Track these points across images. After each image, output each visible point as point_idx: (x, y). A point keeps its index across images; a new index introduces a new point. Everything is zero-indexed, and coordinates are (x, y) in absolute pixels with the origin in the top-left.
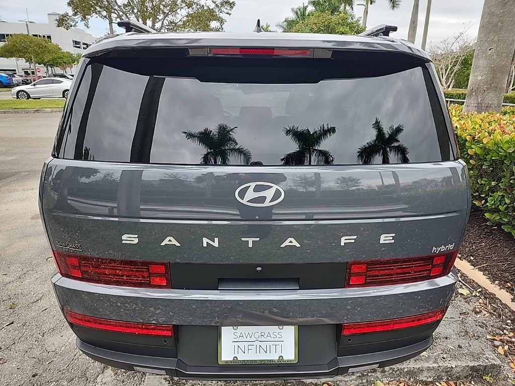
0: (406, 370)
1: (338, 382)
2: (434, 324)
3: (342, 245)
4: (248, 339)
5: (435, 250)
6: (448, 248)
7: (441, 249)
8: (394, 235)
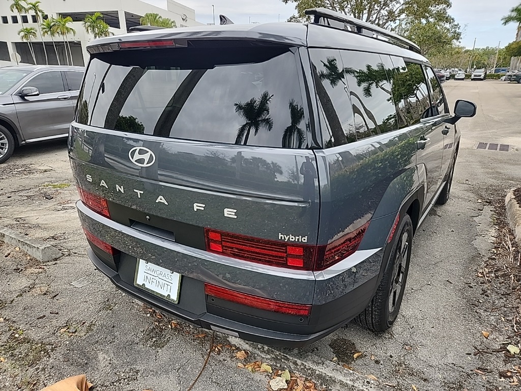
0: (317, 372)
1: (256, 355)
2: (301, 320)
3: (196, 210)
4: (153, 274)
5: (281, 237)
6: (298, 239)
7: (289, 238)
8: (235, 211)
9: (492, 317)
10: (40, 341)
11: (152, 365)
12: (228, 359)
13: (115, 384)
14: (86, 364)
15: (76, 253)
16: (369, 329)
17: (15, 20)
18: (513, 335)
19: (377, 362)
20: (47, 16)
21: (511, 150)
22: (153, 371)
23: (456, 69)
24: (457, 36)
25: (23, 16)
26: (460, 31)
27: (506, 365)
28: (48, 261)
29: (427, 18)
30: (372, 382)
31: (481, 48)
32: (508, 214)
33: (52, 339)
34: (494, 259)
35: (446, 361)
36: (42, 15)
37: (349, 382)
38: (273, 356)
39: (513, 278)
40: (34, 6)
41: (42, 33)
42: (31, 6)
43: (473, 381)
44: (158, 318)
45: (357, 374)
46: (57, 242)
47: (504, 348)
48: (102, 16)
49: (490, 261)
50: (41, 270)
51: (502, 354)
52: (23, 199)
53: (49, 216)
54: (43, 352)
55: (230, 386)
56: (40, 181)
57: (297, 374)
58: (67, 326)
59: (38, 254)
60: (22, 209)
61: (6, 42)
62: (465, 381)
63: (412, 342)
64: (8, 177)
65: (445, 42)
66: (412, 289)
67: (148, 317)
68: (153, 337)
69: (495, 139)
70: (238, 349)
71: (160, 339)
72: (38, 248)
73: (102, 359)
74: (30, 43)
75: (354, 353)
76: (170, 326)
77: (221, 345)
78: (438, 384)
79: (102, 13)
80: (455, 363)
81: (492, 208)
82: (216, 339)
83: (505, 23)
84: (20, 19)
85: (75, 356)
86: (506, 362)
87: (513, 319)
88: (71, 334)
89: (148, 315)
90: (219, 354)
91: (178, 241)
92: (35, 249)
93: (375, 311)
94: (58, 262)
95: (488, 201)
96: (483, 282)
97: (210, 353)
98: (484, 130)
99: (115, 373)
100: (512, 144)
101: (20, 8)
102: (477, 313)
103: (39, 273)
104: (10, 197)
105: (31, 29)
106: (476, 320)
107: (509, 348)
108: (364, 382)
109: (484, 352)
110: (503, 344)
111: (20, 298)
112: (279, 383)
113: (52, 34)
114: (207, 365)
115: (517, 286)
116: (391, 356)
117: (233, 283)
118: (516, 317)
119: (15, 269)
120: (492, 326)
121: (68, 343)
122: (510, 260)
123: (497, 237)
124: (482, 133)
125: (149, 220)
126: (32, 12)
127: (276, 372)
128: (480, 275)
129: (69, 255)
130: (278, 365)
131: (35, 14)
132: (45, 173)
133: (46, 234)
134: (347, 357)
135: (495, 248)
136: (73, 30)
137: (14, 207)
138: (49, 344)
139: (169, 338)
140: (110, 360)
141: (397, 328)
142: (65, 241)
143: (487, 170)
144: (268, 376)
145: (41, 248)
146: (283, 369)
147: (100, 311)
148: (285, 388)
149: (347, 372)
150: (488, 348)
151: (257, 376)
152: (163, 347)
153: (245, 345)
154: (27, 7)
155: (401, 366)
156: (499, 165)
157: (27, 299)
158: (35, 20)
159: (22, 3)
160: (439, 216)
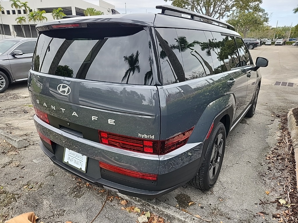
0: (165, 213)
1: (132, 203)
2: (153, 183)
3: (93, 120)
4: (73, 156)
5: (140, 136)
6: (149, 137)
7: (144, 136)
8: (114, 120)
9: (273, 183)
10: (12, 193)
11: (73, 208)
12: (117, 205)
13: (51, 217)
14: (36, 206)
15: (37, 144)
16: (199, 189)
17: (14, 12)
18: (283, 193)
19: (202, 208)
20: (31, 10)
21: (294, 86)
22: (73, 211)
23: (266, 39)
24: (266, 20)
25: (18, 10)
26: (268, 17)
27: (277, 210)
28: (21, 148)
29: (248, 10)
30: (196, 219)
31: (281, 27)
32: (289, 123)
33: (19, 192)
34: (278, 149)
35: (242, 208)
36: (29, 9)
37: (182, 219)
38: (141, 203)
39: (287, 160)
40: (24, 4)
41: (29, 19)
42: (23, 4)
43: (256, 219)
44: (79, 181)
45: (188, 214)
46: (27, 137)
47: (277, 201)
48: (62, 10)
49: (275, 150)
50: (16, 153)
51: (276, 204)
52: (11, 113)
53: (25, 123)
54: (13, 199)
55: (116, 220)
56: (22, 103)
57: (155, 214)
58: (28, 184)
59: (16, 144)
60: (10, 118)
61: (9, 25)
62: (252, 220)
63: (223, 197)
64: (4, 100)
65: (259, 23)
66: (227, 166)
67: (74, 180)
68: (75, 192)
69: (285, 80)
70: (122, 199)
71: (79, 193)
72: (15, 141)
73: (45, 203)
74: (22, 25)
75: (189, 202)
76: (85, 186)
77: (113, 197)
78: (236, 221)
79: (63, 8)
80: (247, 209)
81: (279, 119)
82: (110, 193)
83: (295, 12)
84: (16, 12)
85: (31, 201)
86: (277, 209)
87: (284, 184)
88: (30, 189)
89: (74, 179)
90: (111, 202)
91: (85, 138)
92: (14, 141)
93: (201, 178)
94: (27, 148)
95: (278, 116)
96: (269, 162)
97: (106, 201)
98: (280, 74)
99: (52, 212)
100: (295, 83)
101: (16, 6)
102: (264, 180)
103: (15, 154)
104: (4, 112)
105: (23, 17)
106: (263, 185)
107: (280, 201)
108: (191, 219)
109: (265, 203)
110: (277, 198)
111: (3, 168)
112: (143, 218)
113: (35, 20)
114: (104, 208)
115: (289, 165)
116: (210, 204)
117: (120, 162)
118: (286, 183)
119: (2, 152)
120: (272, 188)
121: (27, 194)
122: (287, 150)
123: (280, 137)
124: (278, 76)
125: (69, 125)
126: (23, 8)
127: (143, 212)
128: (268, 159)
129: (33, 145)
130: (144, 209)
131: (25, 9)
132: (25, 98)
133: (22, 133)
134: (185, 205)
135: (279, 143)
136: (46, 18)
137: (6, 117)
138: (17, 195)
139: (84, 192)
140: (50, 204)
141: (216, 189)
142: (32, 137)
143: (279, 98)
144: (138, 214)
145: (17, 141)
146: (147, 211)
147: (47, 176)
148: (146, 221)
149: (182, 213)
150: (268, 201)
151: (132, 215)
152: (80, 197)
153: (126, 197)
154: (20, 5)
155: (216, 210)
156: (287, 95)
157: (7, 169)
158: (25, 12)
159: (18, 3)
160: (247, 124)
